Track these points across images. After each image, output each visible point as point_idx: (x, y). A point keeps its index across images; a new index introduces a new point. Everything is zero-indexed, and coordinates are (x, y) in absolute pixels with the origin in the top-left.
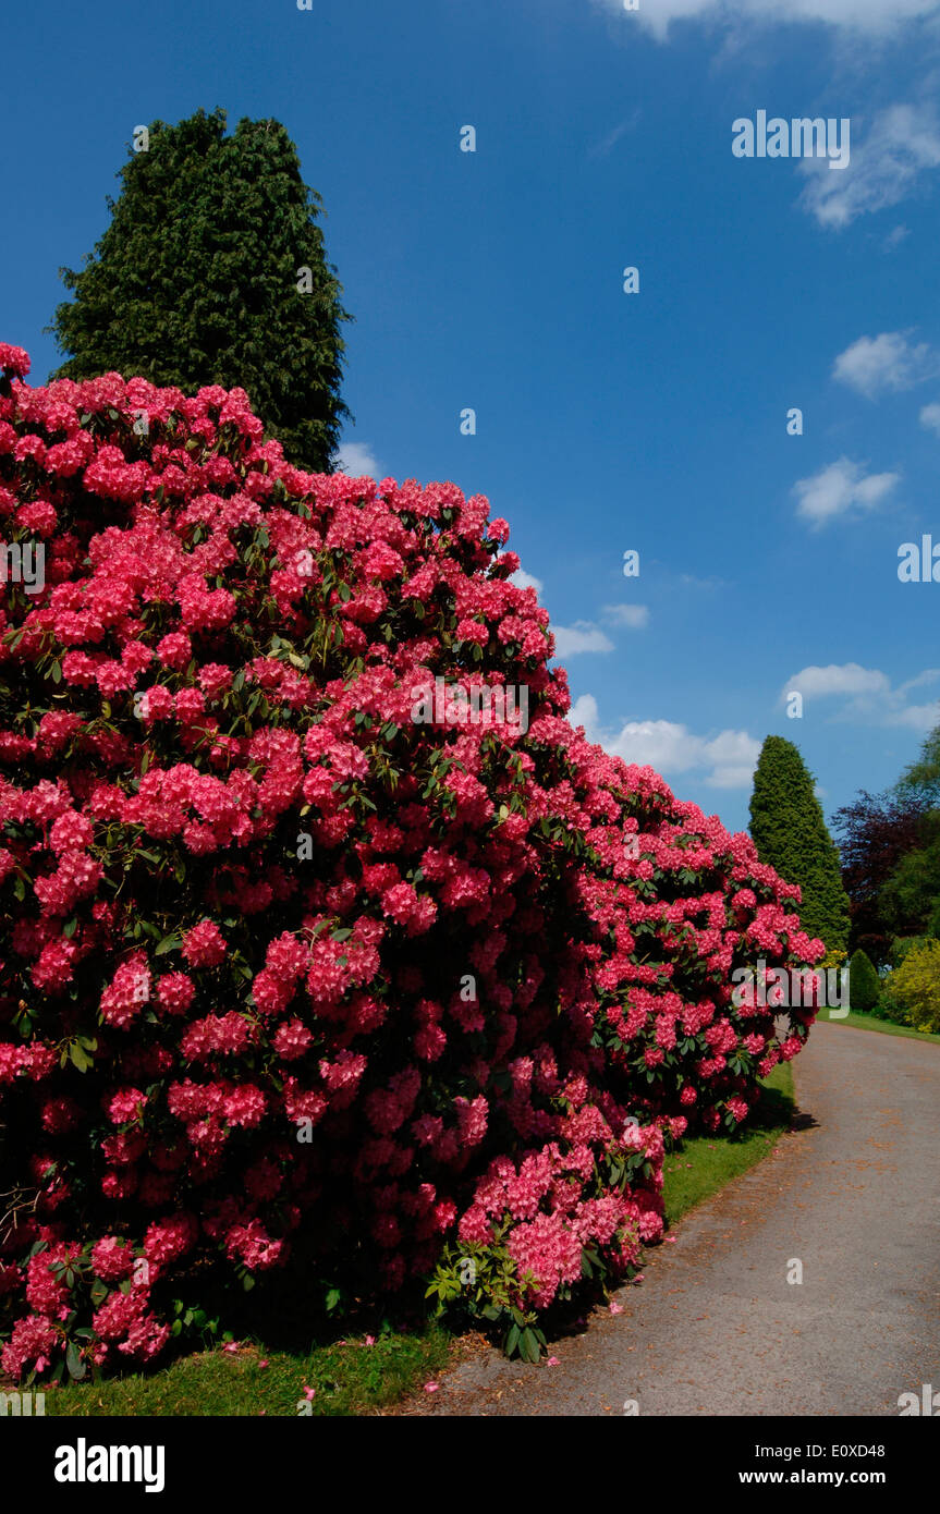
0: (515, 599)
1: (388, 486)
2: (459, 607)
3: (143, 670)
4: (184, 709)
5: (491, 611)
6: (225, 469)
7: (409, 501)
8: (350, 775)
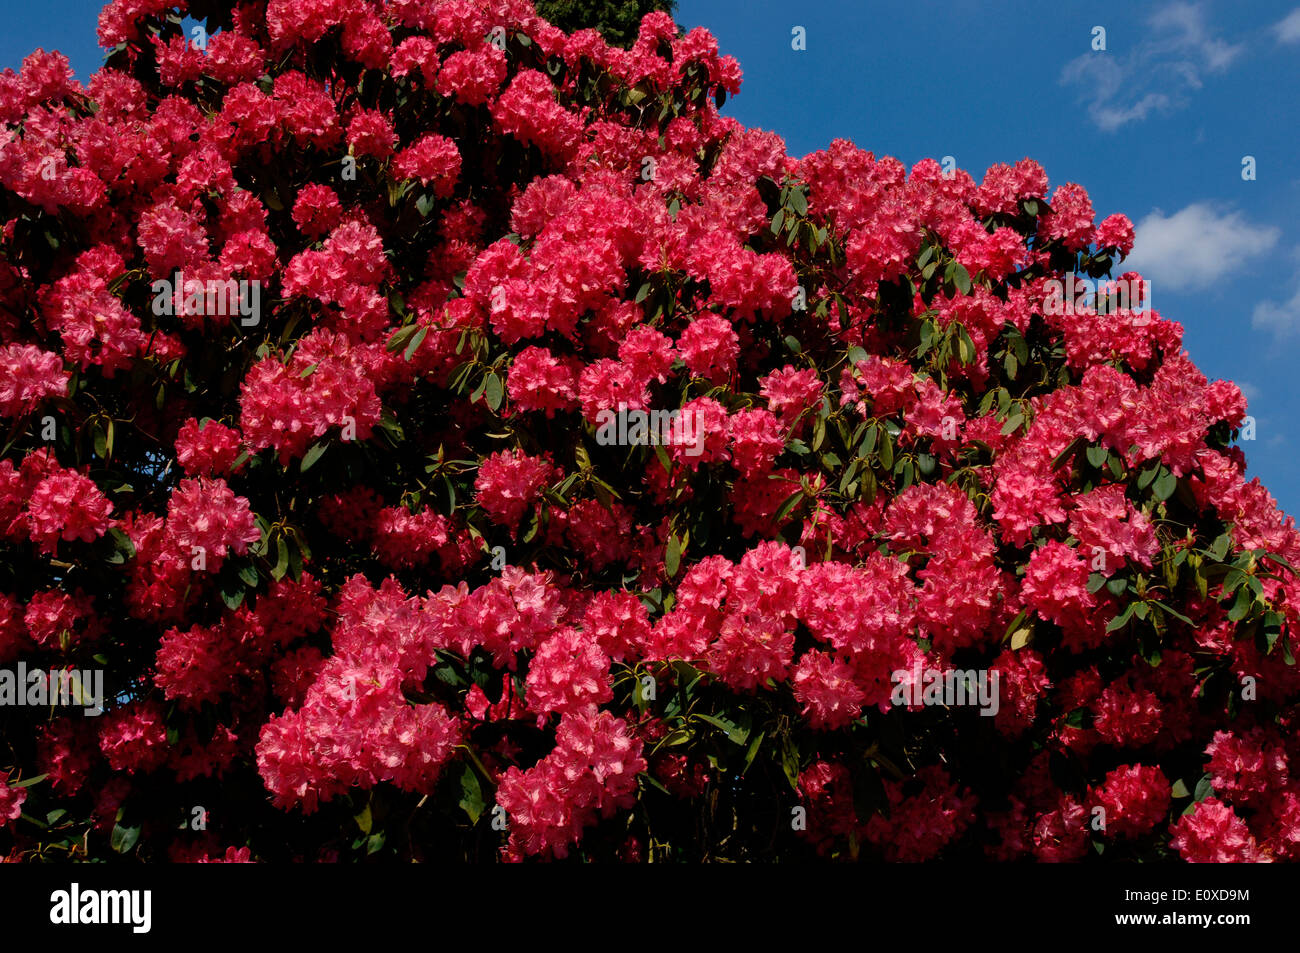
0: (1166, 336)
1: (929, 170)
2: (1074, 351)
3: (661, 378)
4: (749, 445)
5: (1135, 353)
6: (689, 134)
7: (968, 190)
8: (1128, 556)
